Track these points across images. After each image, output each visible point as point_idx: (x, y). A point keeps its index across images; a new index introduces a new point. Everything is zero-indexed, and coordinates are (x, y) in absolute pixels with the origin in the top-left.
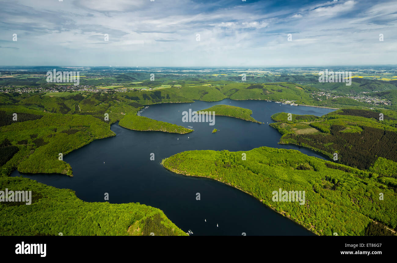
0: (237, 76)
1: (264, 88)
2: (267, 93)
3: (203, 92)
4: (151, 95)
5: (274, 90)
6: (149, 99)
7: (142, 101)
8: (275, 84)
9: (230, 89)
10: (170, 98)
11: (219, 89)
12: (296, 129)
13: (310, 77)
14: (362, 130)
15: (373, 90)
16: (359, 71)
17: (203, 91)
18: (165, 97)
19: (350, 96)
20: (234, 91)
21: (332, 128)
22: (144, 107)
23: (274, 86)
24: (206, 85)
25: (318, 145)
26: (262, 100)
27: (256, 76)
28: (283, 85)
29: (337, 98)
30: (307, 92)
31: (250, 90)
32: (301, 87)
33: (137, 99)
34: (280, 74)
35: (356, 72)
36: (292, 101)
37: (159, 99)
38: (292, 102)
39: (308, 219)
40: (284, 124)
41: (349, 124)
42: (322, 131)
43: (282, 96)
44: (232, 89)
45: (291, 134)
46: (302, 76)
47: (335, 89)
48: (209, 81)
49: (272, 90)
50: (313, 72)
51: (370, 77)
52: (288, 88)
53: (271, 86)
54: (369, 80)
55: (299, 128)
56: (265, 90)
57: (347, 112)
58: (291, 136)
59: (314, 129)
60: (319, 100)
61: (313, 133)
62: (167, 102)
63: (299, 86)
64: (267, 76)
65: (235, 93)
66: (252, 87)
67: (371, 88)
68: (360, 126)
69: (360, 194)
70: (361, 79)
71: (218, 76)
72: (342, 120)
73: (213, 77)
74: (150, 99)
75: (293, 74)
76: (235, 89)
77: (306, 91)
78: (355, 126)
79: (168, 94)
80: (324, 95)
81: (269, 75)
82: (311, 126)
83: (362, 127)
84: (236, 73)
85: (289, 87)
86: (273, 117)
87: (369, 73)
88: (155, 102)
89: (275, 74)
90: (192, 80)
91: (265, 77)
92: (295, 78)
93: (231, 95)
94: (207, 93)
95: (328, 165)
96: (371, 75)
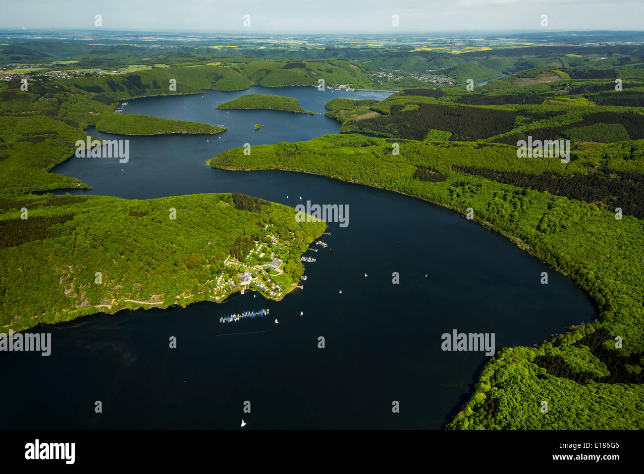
0: (257, 50)
1: (307, 67)
2: (312, 75)
3: (214, 76)
4: (123, 83)
5: (321, 71)
6: (122, 90)
7: (109, 93)
8: (321, 61)
9: (257, 70)
10: (159, 87)
11: (238, 71)
12: (356, 115)
13: (367, 50)
14: (419, 107)
15: (440, 67)
16: (429, 41)
17: (214, 74)
18: (150, 86)
19: (414, 76)
20: (264, 73)
21: (392, 108)
22: (118, 103)
23: (320, 64)
24: (213, 64)
25: (380, 128)
26: (307, 86)
27: (288, 49)
28: (333, 63)
29: (400, 79)
30: (365, 72)
31: (289, 70)
32: (357, 66)
33: (98, 89)
34: (324, 46)
35: (425, 42)
36: (348, 85)
37: (141, 90)
38: (347, 87)
39: (373, 179)
40: (342, 111)
41: (409, 103)
42: (383, 113)
43: (334, 79)
44: (261, 70)
45: (352, 121)
46: (355, 48)
47: (398, 68)
48: (214, 58)
49: (319, 70)
50: (370, 43)
51: (439, 50)
52: (339, 66)
53: (317, 64)
54: (436, 53)
55: (359, 114)
56: (308, 70)
57: (408, 93)
58: (352, 122)
59: (375, 112)
60: (379, 83)
61: (374, 117)
62: (157, 95)
63: (353, 64)
64: (305, 48)
65: (267, 77)
66: (290, 66)
67: (438, 64)
68: (418, 104)
69: (410, 151)
70: (428, 52)
71: (222, 49)
72: (402, 100)
73: (215, 50)
74: (124, 90)
75: (342, 47)
76: (265, 70)
77: (362, 71)
78: (414, 104)
79: (154, 81)
80: (385, 75)
81: (308, 48)
82: (372, 110)
83: (420, 105)
84: (251, 43)
85: (341, 65)
86: (328, 106)
87: (439, 44)
88: (134, 96)
89: (316, 46)
90: (177, 56)
91: (303, 50)
92: (346, 52)
93: (261, 79)
94: (221, 77)
95: (388, 141)
96: (441, 47)
